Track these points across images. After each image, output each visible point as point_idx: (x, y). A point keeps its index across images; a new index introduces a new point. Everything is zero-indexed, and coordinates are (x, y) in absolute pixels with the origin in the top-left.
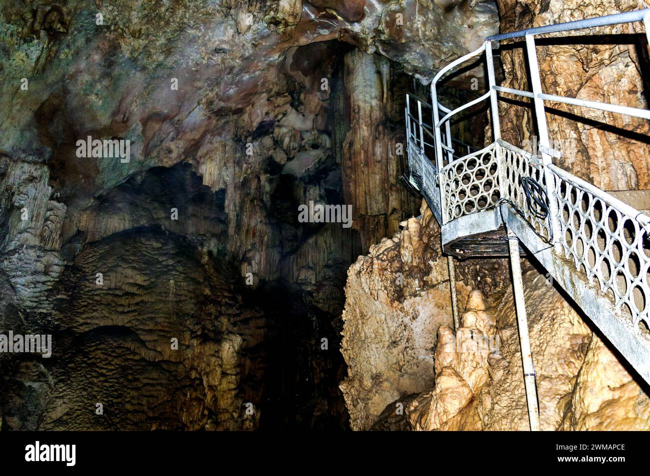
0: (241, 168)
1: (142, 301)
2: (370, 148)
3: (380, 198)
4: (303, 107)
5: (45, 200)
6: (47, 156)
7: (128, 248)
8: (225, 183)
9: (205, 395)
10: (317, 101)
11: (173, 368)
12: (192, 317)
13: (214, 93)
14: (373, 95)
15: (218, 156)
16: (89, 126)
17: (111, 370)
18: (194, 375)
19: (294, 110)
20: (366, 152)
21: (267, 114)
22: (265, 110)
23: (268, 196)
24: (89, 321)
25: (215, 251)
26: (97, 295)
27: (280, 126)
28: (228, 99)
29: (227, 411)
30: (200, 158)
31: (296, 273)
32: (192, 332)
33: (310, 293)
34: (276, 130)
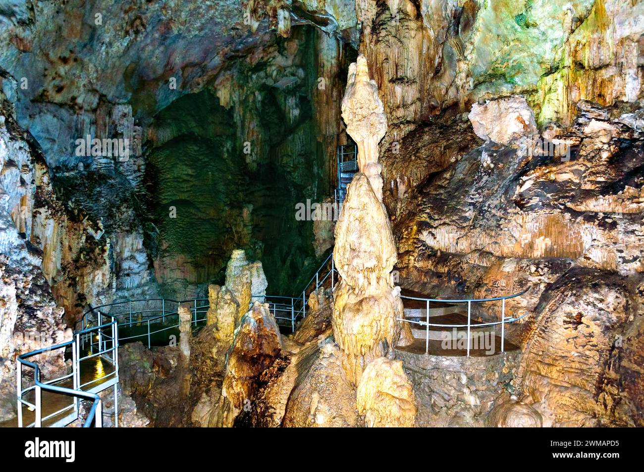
0: (243, 89)
1: (194, 185)
2: (330, 92)
3: (334, 124)
4: (286, 52)
5: (132, 126)
6: (129, 97)
7: (180, 152)
8: (234, 102)
9: (234, 236)
10: (295, 46)
11: (216, 222)
12: (223, 193)
13: (228, 48)
14: (333, 55)
15: (228, 85)
16: (152, 76)
17: (185, 224)
18: (228, 226)
19: (280, 56)
20: (327, 96)
21: (262, 58)
22: (261, 55)
23: (260, 103)
24: (166, 197)
25: (230, 149)
26: (169, 182)
27: (271, 66)
28: (238, 51)
29: (247, 244)
30: (217, 85)
31: (280, 159)
32: (225, 202)
33: (290, 173)
34: (268, 69)
